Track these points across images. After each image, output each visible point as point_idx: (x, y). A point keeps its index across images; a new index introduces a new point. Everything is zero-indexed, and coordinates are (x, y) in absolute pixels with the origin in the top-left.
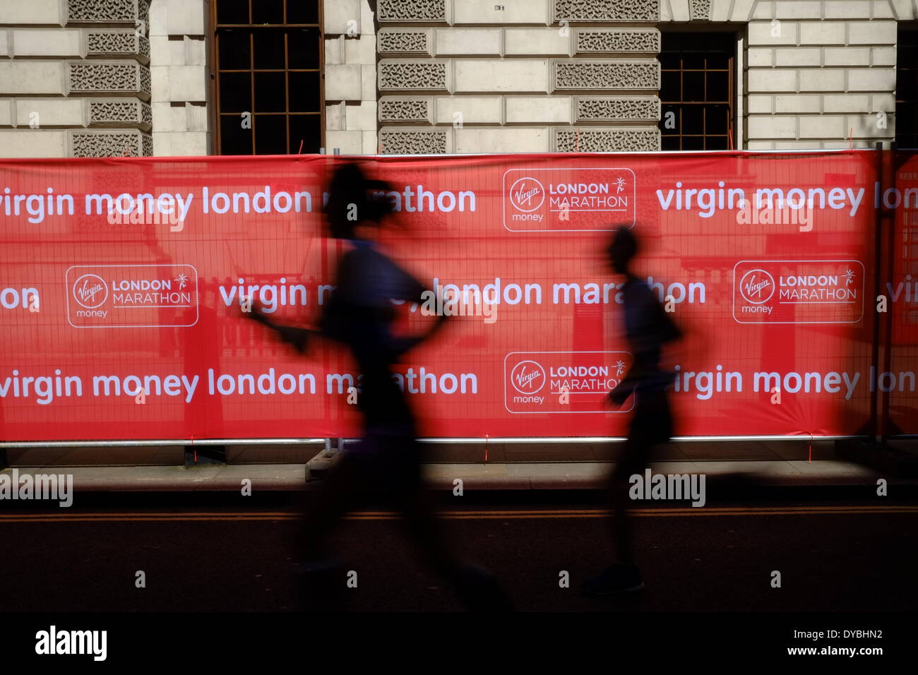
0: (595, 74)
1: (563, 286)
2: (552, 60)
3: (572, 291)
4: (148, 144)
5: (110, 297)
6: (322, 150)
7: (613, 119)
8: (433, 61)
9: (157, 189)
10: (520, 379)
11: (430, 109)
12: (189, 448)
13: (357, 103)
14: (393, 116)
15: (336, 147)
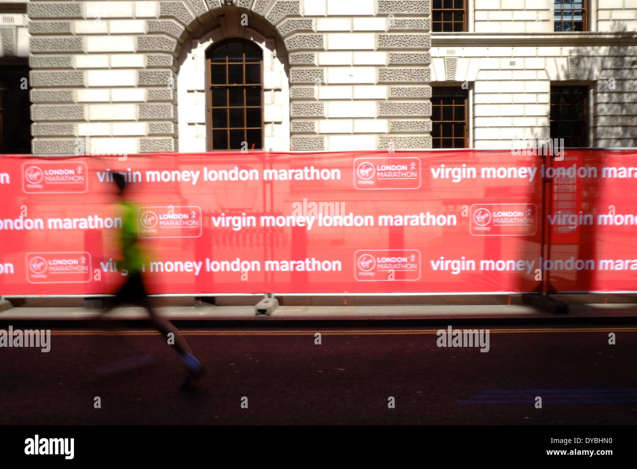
0: (398, 108)
1: (384, 217)
2: (377, 101)
3: (389, 220)
4: (176, 143)
5: (158, 223)
6: (263, 149)
7: (408, 131)
8: (317, 102)
9: (182, 167)
10: (363, 263)
11: (316, 126)
12: (197, 298)
13: (279, 123)
14: (298, 130)
15: (271, 148)
